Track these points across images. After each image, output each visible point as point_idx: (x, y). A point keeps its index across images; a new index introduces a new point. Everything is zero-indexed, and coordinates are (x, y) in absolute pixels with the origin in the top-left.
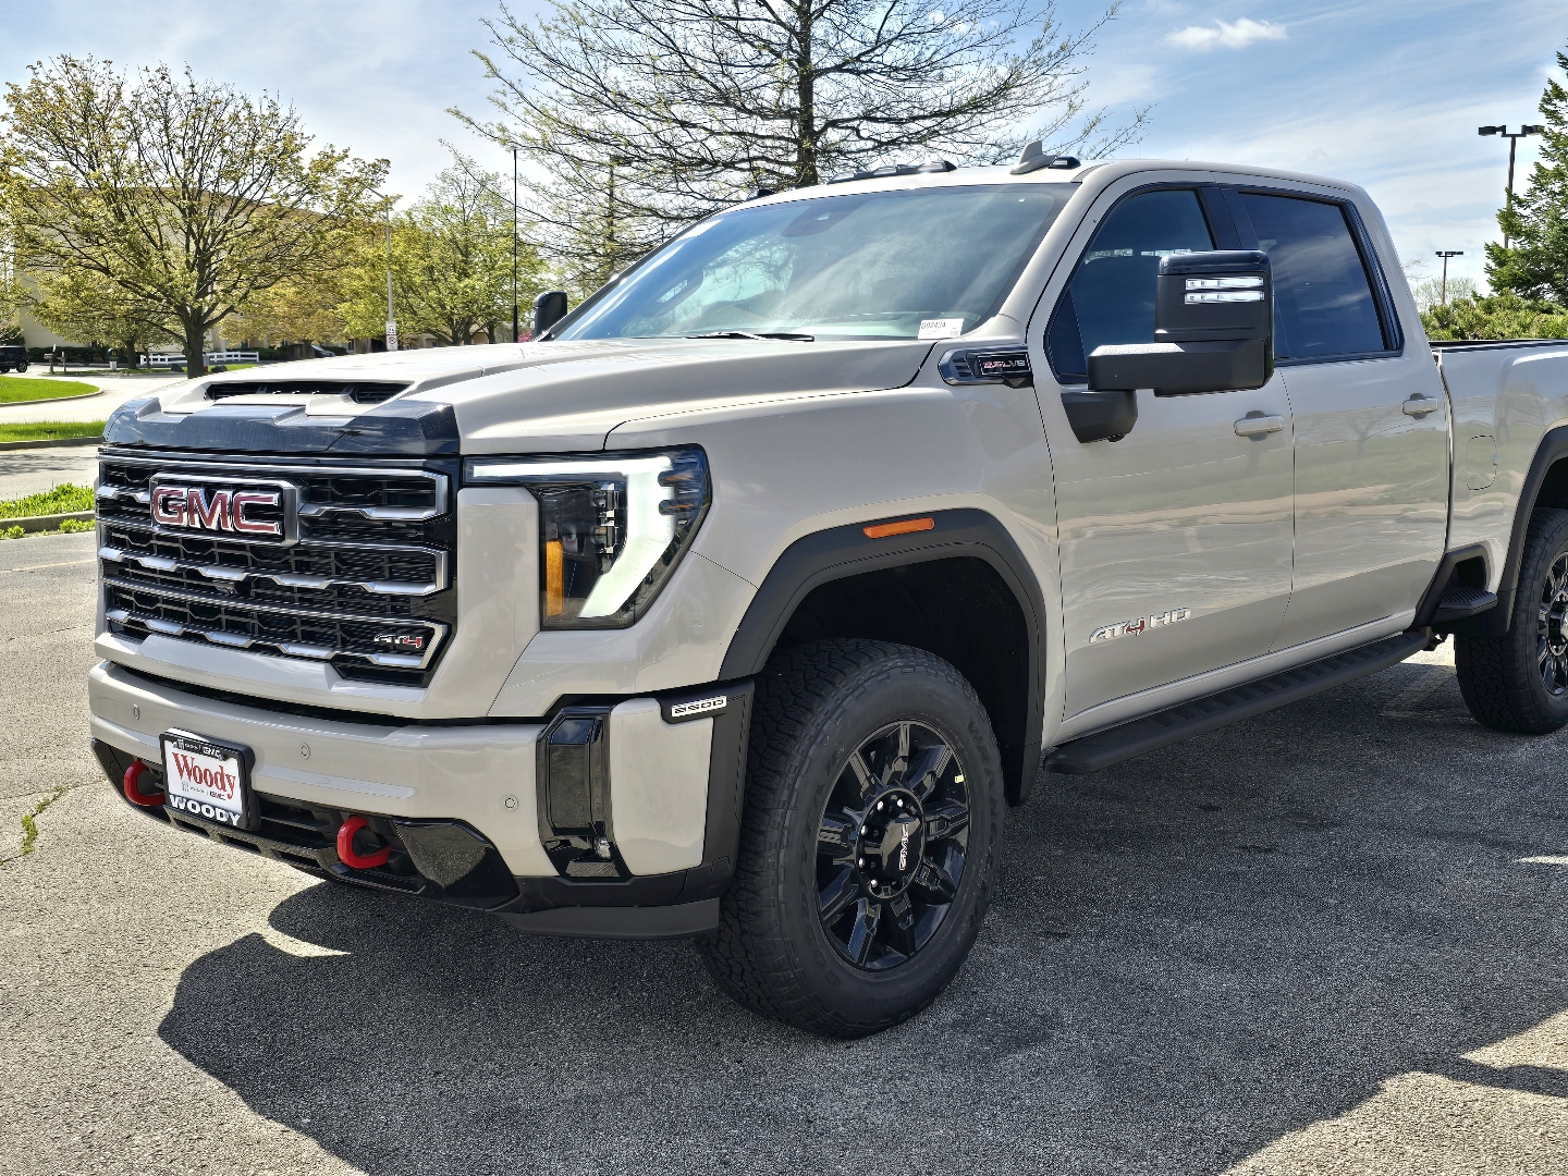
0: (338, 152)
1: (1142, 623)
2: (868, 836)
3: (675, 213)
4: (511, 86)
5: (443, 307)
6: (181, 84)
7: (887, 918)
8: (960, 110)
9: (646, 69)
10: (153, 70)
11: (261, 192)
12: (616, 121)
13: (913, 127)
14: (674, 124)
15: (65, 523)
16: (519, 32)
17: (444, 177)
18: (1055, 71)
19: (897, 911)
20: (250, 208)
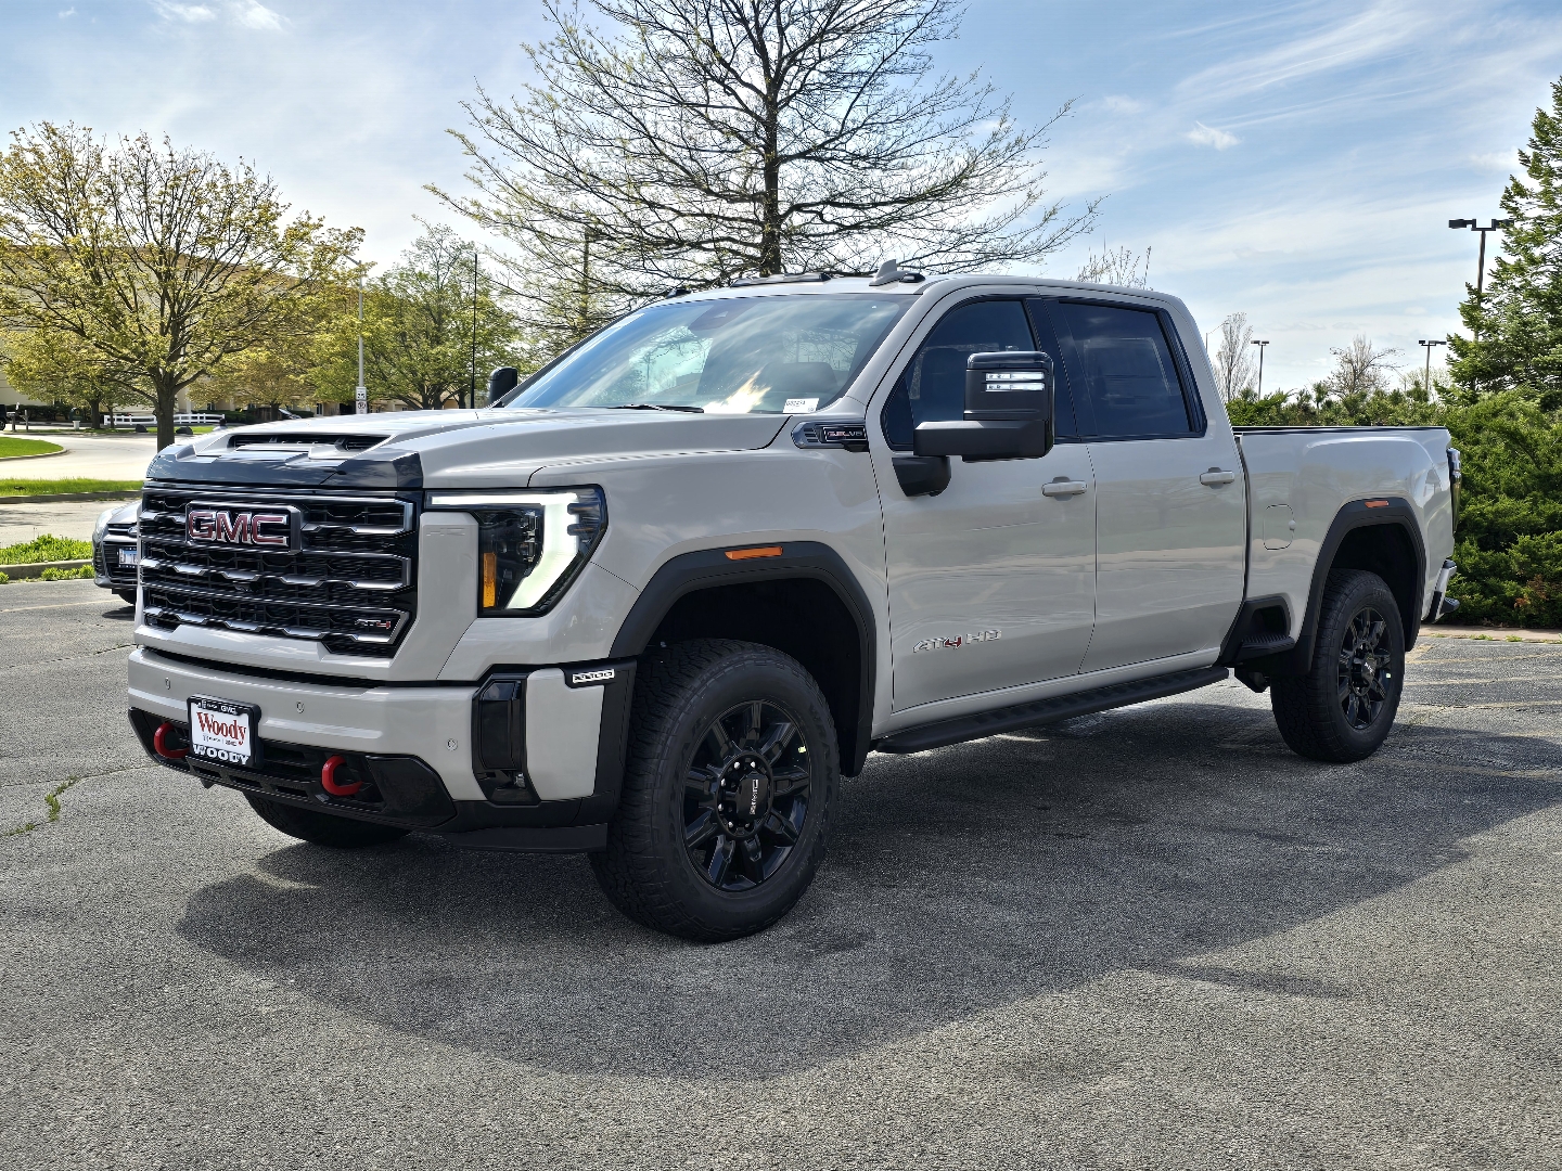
0: (314, 221)
1: (960, 639)
2: (727, 787)
3: (641, 289)
4: (485, 162)
5: (414, 373)
6: (160, 151)
7: (740, 852)
8: (921, 198)
9: (617, 151)
10: (132, 139)
11: (237, 258)
12: (586, 201)
13: (874, 213)
14: (643, 205)
15: (47, 572)
16: (495, 113)
17: (419, 244)
18: (1010, 163)
19: (750, 846)
20: (225, 273)
